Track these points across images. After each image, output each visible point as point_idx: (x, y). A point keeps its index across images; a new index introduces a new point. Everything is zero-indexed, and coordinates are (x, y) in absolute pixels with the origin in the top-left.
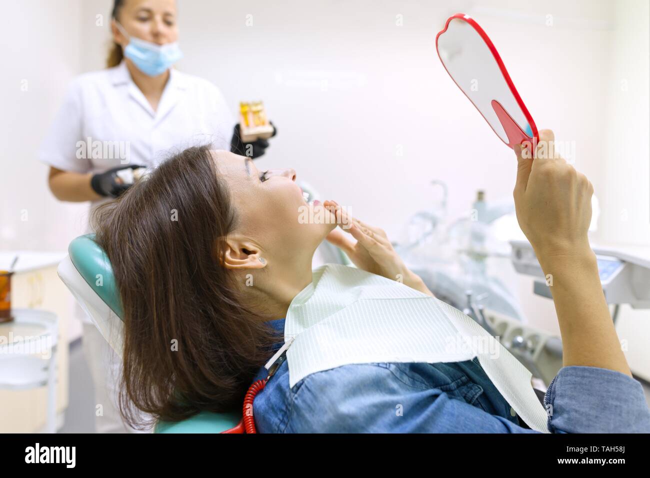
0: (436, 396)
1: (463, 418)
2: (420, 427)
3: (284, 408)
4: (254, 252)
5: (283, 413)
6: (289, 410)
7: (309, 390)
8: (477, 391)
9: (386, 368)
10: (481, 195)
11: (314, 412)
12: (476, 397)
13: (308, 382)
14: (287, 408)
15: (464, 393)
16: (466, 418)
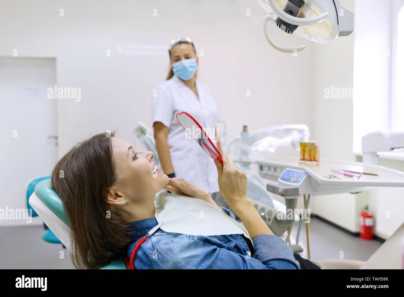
0: (215, 250)
1: (226, 260)
2: (210, 266)
3: (149, 263)
4: (121, 197)
5: (149, 265)
6: (152, 264)
7: (160, 254)
8: (233, 244)
9: (193, 239)
10: (245, 128)
11: (163, 263)
12: (233, 247)
13: (160, 250)
14: (151, 263)
15: (227, 246)
16: (227, 260)
